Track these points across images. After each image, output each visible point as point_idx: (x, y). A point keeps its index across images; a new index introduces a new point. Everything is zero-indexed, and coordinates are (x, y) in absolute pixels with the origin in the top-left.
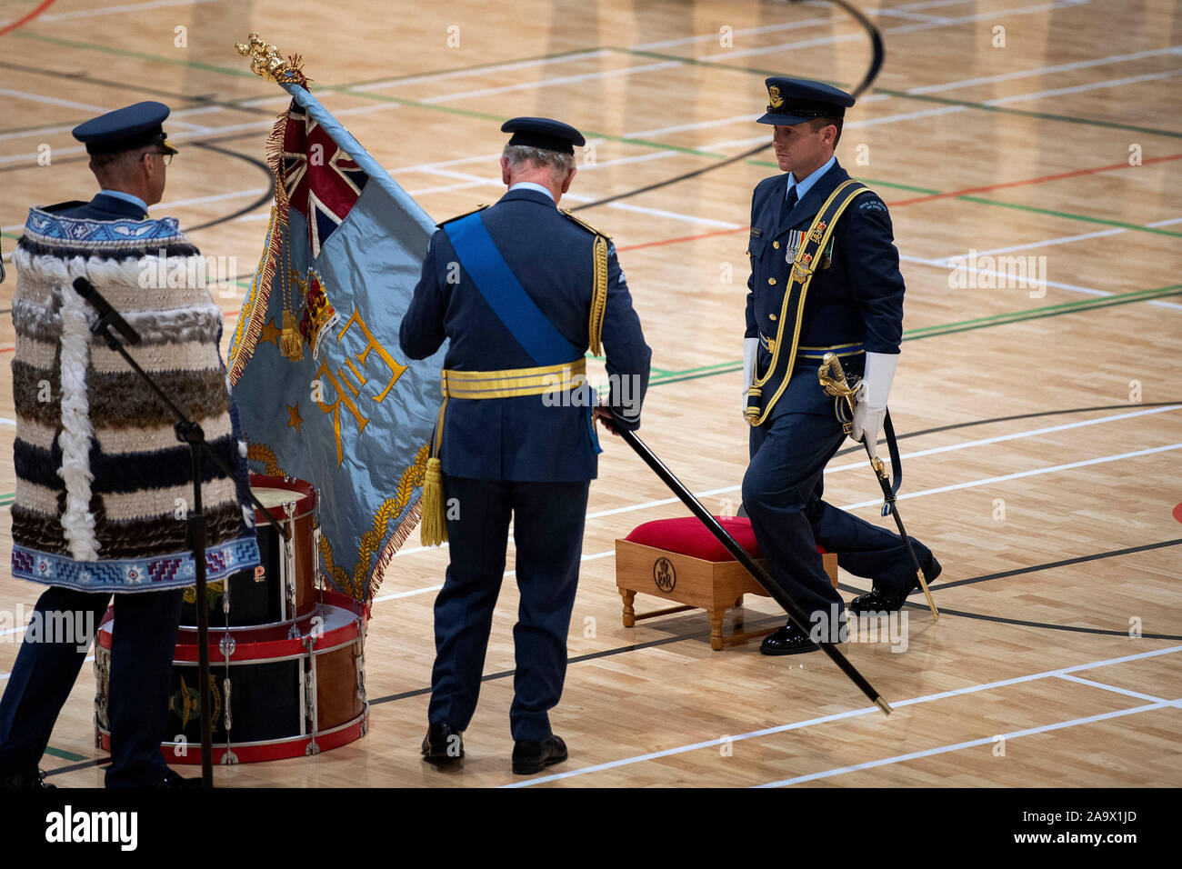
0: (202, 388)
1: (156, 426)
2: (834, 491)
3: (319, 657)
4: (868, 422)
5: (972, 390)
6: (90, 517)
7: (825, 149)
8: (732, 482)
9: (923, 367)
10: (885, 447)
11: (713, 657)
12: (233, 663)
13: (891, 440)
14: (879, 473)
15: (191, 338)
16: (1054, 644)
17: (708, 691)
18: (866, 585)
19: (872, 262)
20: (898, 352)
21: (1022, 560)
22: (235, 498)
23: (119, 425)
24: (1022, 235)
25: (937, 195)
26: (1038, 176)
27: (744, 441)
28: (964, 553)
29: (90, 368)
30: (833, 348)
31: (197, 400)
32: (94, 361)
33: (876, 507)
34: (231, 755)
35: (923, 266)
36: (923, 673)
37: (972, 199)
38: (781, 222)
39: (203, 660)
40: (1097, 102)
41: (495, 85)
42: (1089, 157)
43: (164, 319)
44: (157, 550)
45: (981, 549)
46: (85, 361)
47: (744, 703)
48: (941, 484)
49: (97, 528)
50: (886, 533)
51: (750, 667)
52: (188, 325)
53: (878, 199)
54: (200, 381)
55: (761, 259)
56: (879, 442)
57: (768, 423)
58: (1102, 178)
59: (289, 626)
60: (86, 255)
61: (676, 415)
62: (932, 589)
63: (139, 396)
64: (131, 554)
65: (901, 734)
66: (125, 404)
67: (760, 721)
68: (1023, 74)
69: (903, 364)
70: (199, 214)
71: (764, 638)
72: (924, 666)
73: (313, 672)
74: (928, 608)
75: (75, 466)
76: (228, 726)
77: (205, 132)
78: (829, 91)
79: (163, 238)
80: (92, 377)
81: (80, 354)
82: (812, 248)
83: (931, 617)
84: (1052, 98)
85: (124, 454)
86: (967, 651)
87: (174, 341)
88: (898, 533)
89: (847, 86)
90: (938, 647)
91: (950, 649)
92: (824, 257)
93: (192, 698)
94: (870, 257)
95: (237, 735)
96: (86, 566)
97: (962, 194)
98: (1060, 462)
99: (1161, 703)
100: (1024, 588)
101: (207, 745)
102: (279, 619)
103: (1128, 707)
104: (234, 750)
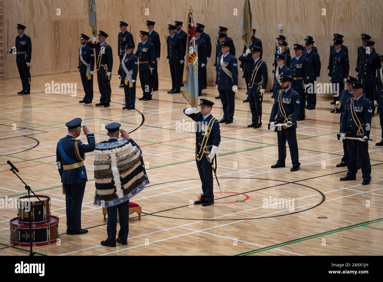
3: (50, 227)
5: (162, 177)
12: (35, 228)
16: (179, 221)
21: (173, 207)
23: (125, 172)
24: (170, 150)
25: (155, 144)
26: (171, 140)
32: (118, 164)
34: (35, 245)
37: (160, 144)
39: (30, 228)
45: (165, 205)
48: (158, 194)
49: (123, 192)
58: (183, 140)
59: (45, 222)
60: (115, 148)
63: (128, 166)
66: (126, 168)
70: (26, 148)
73: (49, 230)
75: (118, 183)
76: (34, 240)
77: (25, 134)
85: (126, 176)
86: (164, 223)
87: (131, 157)
93: (28, 235)
95: (36, 241)
98: (178, 190)
99: (197, 231)
100: (173, 212)
101: (31, 243)
102: (43, 221)
103: (191, 232)
104: (35, 244)
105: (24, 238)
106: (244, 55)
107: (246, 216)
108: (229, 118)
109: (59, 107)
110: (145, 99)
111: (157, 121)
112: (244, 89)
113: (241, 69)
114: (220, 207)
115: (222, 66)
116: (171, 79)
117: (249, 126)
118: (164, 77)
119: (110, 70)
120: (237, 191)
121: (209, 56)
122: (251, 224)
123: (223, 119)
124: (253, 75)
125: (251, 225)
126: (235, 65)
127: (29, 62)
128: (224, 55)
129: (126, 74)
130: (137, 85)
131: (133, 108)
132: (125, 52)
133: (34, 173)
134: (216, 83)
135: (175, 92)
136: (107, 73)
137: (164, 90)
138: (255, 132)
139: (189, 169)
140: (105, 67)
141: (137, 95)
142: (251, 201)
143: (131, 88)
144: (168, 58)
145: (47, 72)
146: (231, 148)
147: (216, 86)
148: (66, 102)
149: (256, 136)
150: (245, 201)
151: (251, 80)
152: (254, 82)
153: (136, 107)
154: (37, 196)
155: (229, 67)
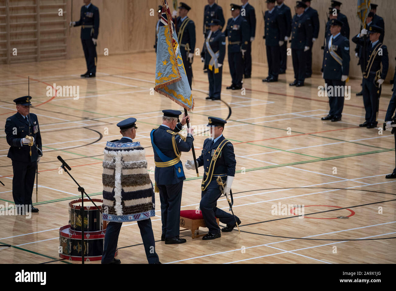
0: (145, 178)
1: (136, 186)
2: (219, 205)
4: (227, 191)
5: (248, 184)
6: (121, 206)
7: (220, 132)
8: (198, 203)
9: (238, 179)
10: (230, 196)
11: (192, 240)
12: (89, 239)
13: (231, 194)
14: (228, 202)
15: (143, 167)
16: (265, 239)
17: (191, 247)
18: (225, 225)
19: (229, 157)
20: (234, 176)
21: (258, 221)
22: (151, 201)
23: (128, 186)
24: (260, 151)
25: (242, 143)
26: (263, 139)
27: (200, 194)
28: (246, 219)
29: (122, 174)
30: (220, 175)
31: (144, 180)
32: (123, 172)
33: (228, 209)
35: (239, 157)
36: (237, 245)
37: (249, 143)
38: (210, 148)
39: (83, 239)
40: (276, 124)
41: (149, 116)
42: (274, 135)
43: (138, 163)
44: (135, 212)
45: (249, 218)
46: (121, 172)
47: (199, 250)
48: (241, 204)
49: (123, 208)
50: (230, 214)
51: (200, 243)
52: (142, 164)
53: (231, 144)
54: (145, 176)
55: (206, 155)
56: (229, 195)
57: (206, 190)
58: (277, 140)
59: (101, 232)
60: (121, 150)
61: (186, 188)
62: (239, 226)
63: (132, 180)
64: (130, 213)
65: (231, 257)
66: (129, 181)
67: (202, 254)
68: (260, 117)
69: (235, 178)
70: (85, 143)
71: (203, 236)
72: (237, 243)
74: (238, 230)
75: (118, 195)
76: (88, 253)
77: (86, 125)
78: (221, 120)
79: (137, 146)
80: (122, 176)
81: (120, 171)
82: (217, 153)
83: (239, 232)
84: (266, 123)
85: (129, 192)
86: (246, 240)
87: (140, 168)
88: (232, 214)
89: (224, 119)
90: (240, 239)
91: (242, 239)
92: (219, 155)
93: (80, 247)
94: (229, 156)
95: (89, 255)
96: (120, 217)
97: (247, 142)
98: (266, 200)
99: (286, 252)
100: (258, 226)
101: (83, 257)
102: (99, 230)
103: (279, 252)
104: (89, 258)
105: (76, 251)
106: (358, 36)
107: (349, 236)
108: (337, 115)
109: (129, 94)
110: (234, 88)
111: (248, 115)
112: (358, 79)
113: (356, 54)
114: (317, 224)
115: (331, 49)
116: (266, 64)
117: (361, 126)
118: (259, 62)
119: (192, 51)
120: (340, 204)
121: (316, 37)
122: (354, 246)
123: (328, 116)
124: (369, 62)
125: (355, 248)
126: (346, 49)
127: (96, 38)
128: (333, 36)
129: (210, 57)
130: (223, 70)
131: (219, 98)
132: (210, 30)
133: (94, 173)
134: (322, 70)
135: (271, 81)
136: (188, 54)
137: (259, 78)
138: (368, 133)
139: (283, 175)
140: (187, 47)
141: (223, 83)
142: (357, 218)
143: (217, 74)
144: (264, 37)
145: (117, 52)
146: (335, 152)
147: (322, 74)
148: (138, 89)
149: (369, 138)
150: (350, 217)
151: (366, 68)
152: (371, 70)
153: (222, 98)
154: (93, 201)
155: (339, 52)
